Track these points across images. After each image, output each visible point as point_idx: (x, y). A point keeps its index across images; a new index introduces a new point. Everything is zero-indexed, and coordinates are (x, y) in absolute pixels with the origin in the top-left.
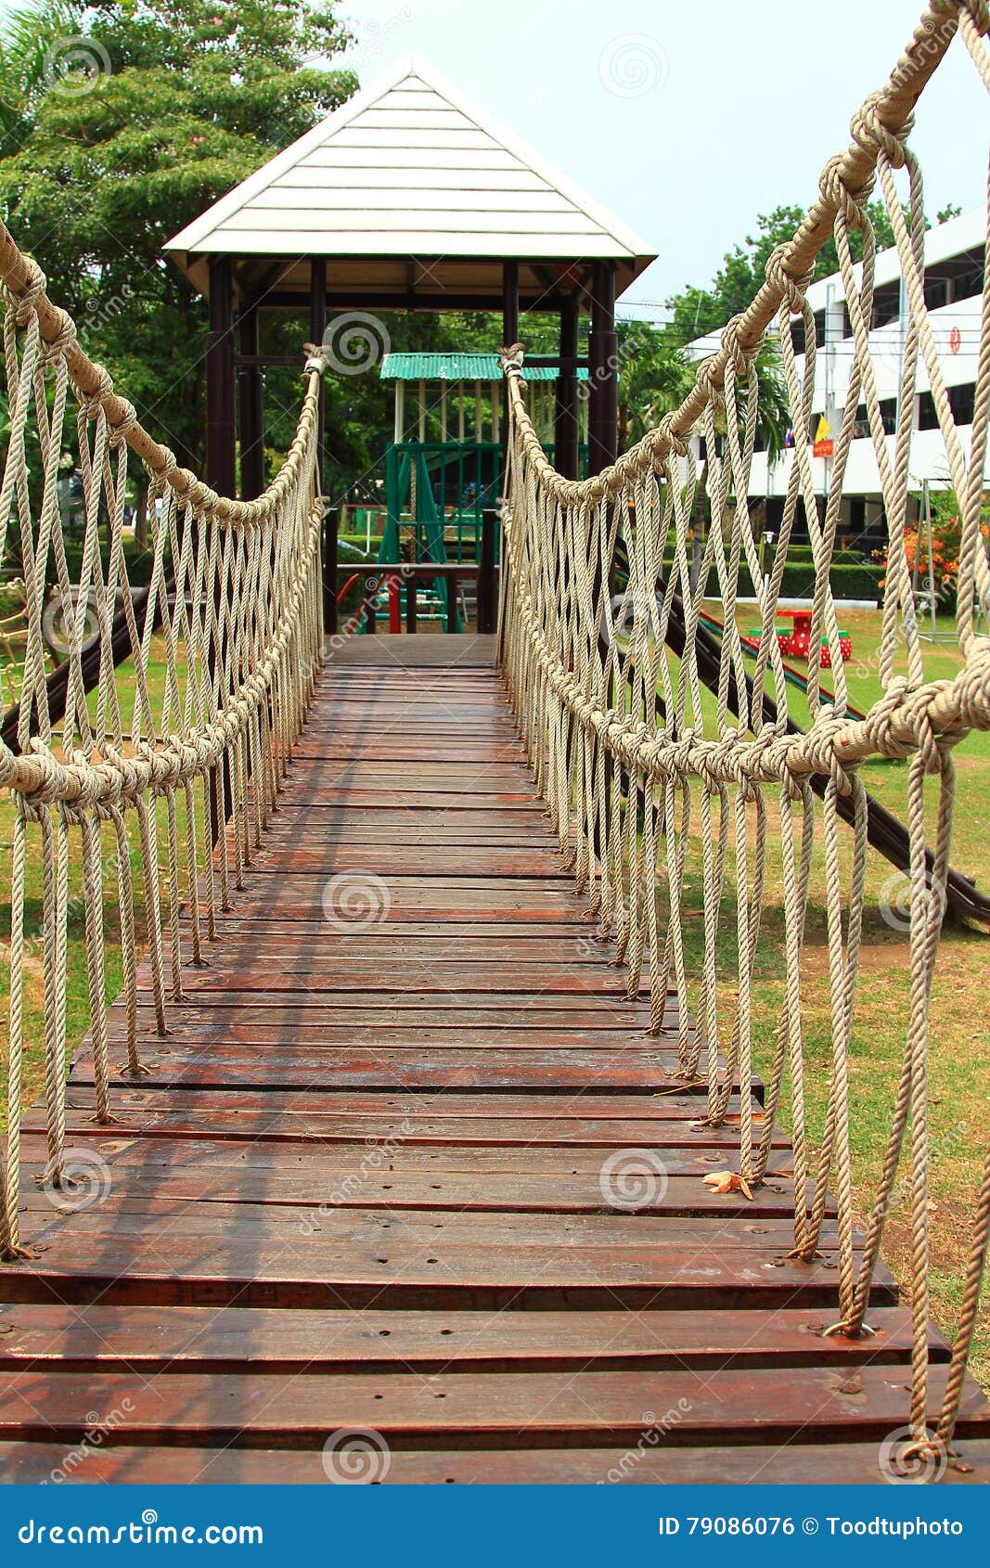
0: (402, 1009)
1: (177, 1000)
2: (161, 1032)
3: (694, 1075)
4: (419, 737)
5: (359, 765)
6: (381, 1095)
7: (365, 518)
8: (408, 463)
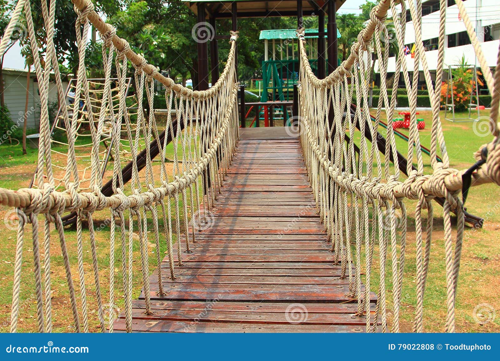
0: (256, 269)
1: (180, 266)
2: (173, 278)
3: (354, 295)
4: (271, 165)
5: (250, 175)
6: (245, 303)
7: (259, 83)
8: (270, 67)
